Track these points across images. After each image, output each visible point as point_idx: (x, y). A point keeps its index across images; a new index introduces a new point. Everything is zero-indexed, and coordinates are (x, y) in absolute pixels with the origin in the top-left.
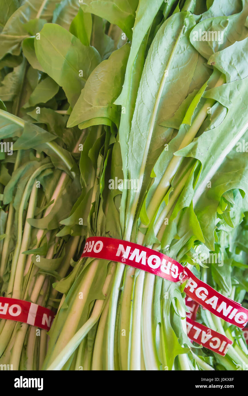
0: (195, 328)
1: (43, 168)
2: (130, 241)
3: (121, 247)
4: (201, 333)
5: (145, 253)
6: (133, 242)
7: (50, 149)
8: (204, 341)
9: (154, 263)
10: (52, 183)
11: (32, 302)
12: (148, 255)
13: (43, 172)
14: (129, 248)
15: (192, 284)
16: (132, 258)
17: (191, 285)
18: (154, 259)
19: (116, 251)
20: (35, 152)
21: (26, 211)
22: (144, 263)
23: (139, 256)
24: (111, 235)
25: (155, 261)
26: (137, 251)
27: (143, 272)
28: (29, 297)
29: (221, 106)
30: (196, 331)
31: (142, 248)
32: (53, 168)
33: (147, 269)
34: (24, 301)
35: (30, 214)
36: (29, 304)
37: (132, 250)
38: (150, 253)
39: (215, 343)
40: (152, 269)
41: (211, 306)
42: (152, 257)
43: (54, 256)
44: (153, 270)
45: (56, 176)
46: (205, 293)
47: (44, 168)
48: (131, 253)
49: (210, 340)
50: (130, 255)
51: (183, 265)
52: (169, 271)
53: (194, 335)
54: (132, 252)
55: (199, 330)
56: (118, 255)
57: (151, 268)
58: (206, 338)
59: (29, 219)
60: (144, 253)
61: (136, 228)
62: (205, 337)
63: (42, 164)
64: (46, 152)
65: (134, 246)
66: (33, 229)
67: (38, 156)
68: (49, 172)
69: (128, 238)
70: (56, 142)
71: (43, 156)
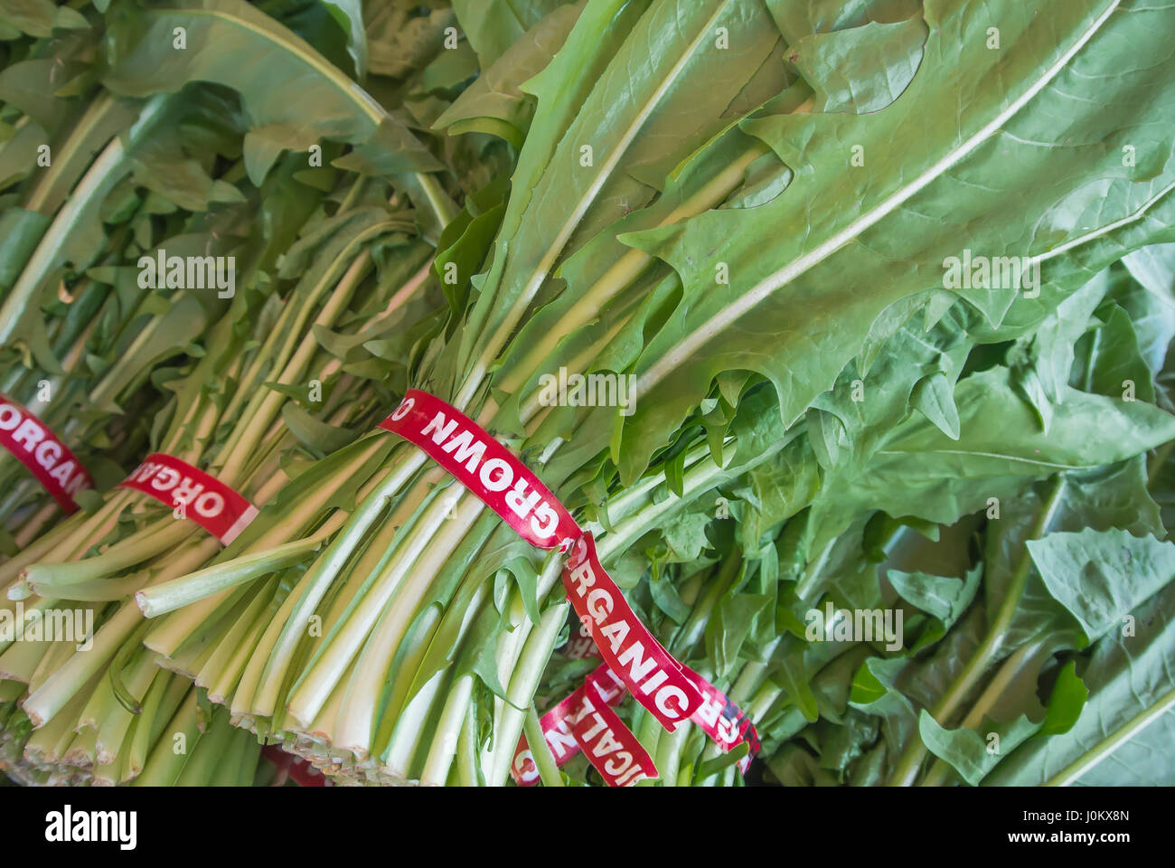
0: (597, 716)
1: (391, 225)
2: (465, 411)
3: (441, 416)
4: (604, 731)
5: (485, 447)
6: (468, 415)
7: (421, 193)
8: (599, 751)
9: (493, 477)
10: (403, 268)
11: (254, 504)
12: (489, 455)
13: (385, 234)
14: (453, 424)
15: (586, 575)
16: (448, 448)
17: (582, 578)
18: (499, 470)
19: (426, 423)
20: (390, 192)
21: (317, 308)
22: (471, 468)
23: (468, 450)
24: (435, 388)
25: (498, 474)
26: (467, 436)
27: (459, 489)
28: (252, 491)
29: (777, 164)
30: (595, 722)
31: (479, 435)
32: (412, 236)
33: (473, 483)
34: (237, 496)
35: (325, 318)
36: (244, 505)
37: (457, 432)
38: (494, 451)
39: (618, 763)
40: (484, 488)
41: (611, 643)
42: (496, 463)
43: (347, 425)
44: (485, 491)
45: (416, 256)
46: (607, 606)
47: (393, 228)
48: (452, 436)
49: (612, 755)
50: (448, 440)
51: (578, 519)
52: (527, 512)
53: (586, 730)
54: (456, 436)
55: (601, 723)
56: (425, 432)
57: (482, 485)
58: (608, 748)
59: (319, 326)
60: (481, 447)
61: (489, 386)
62: (608, 744)
63: (394, 219)
64: (413, 198)
65: (466, 423)
66: (319, 353)
67: (394, 201)
68: (398, 240)
69: (461, 403)
70: (441, 178)
71: (405, 205)
